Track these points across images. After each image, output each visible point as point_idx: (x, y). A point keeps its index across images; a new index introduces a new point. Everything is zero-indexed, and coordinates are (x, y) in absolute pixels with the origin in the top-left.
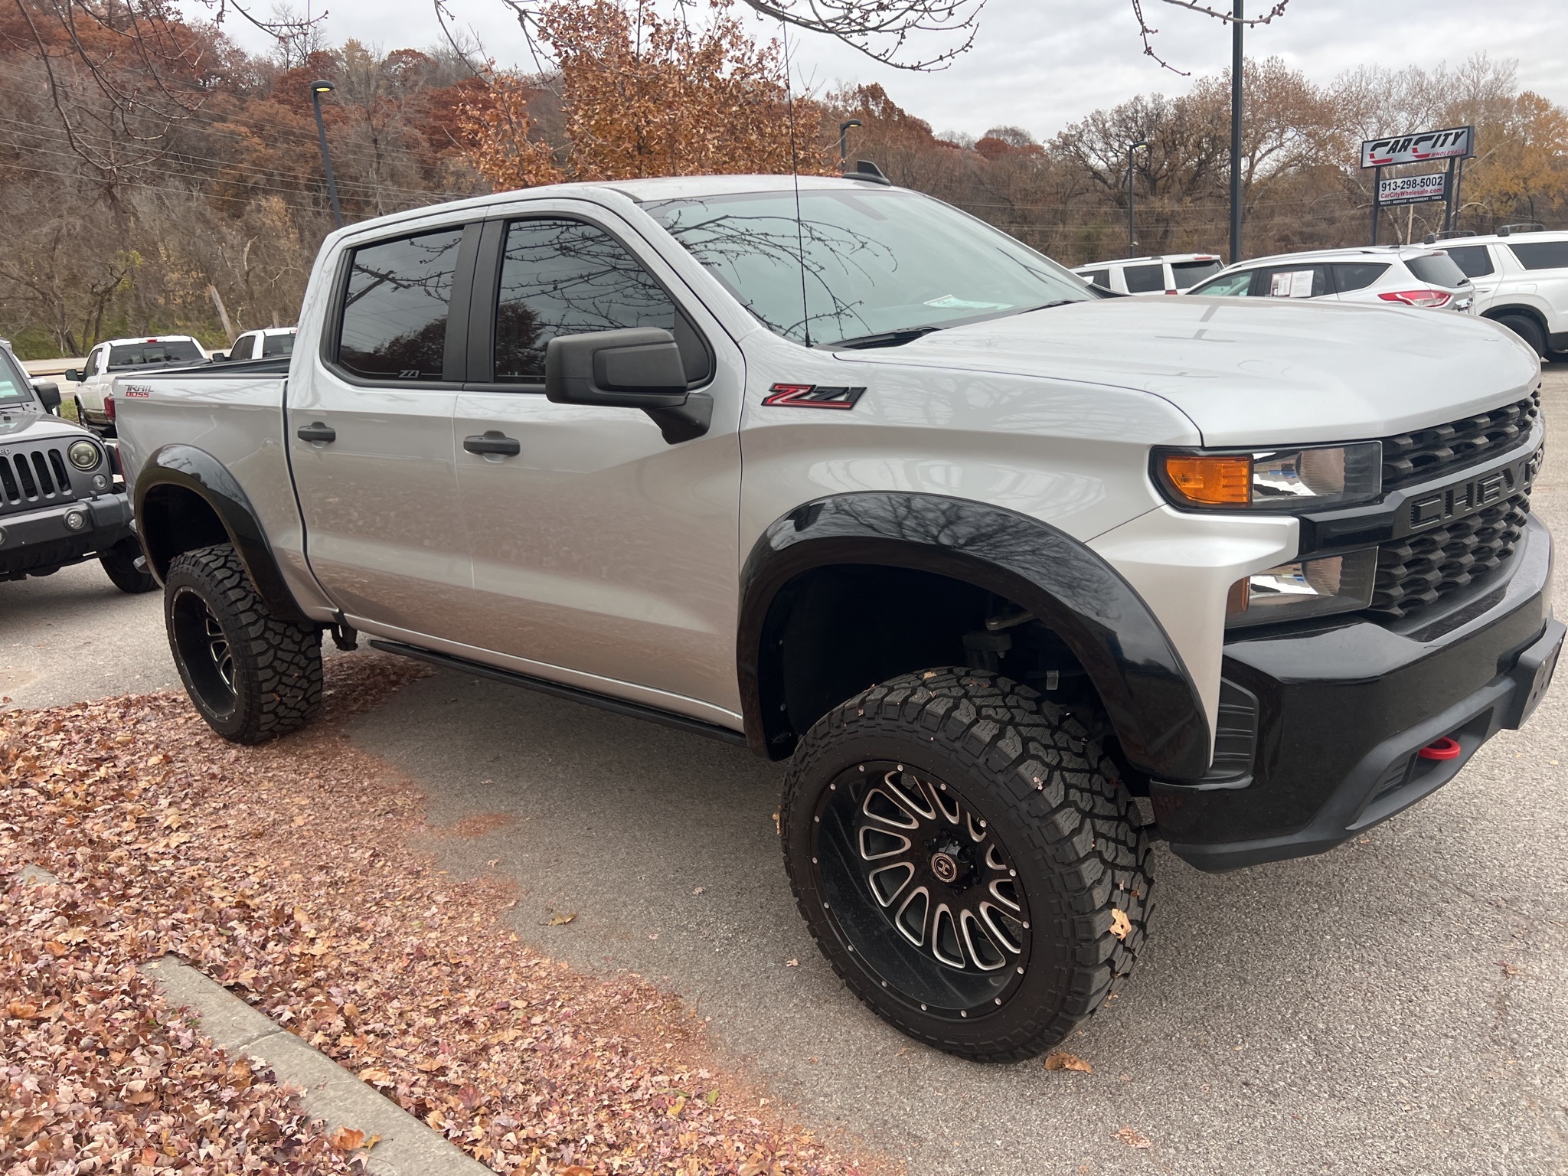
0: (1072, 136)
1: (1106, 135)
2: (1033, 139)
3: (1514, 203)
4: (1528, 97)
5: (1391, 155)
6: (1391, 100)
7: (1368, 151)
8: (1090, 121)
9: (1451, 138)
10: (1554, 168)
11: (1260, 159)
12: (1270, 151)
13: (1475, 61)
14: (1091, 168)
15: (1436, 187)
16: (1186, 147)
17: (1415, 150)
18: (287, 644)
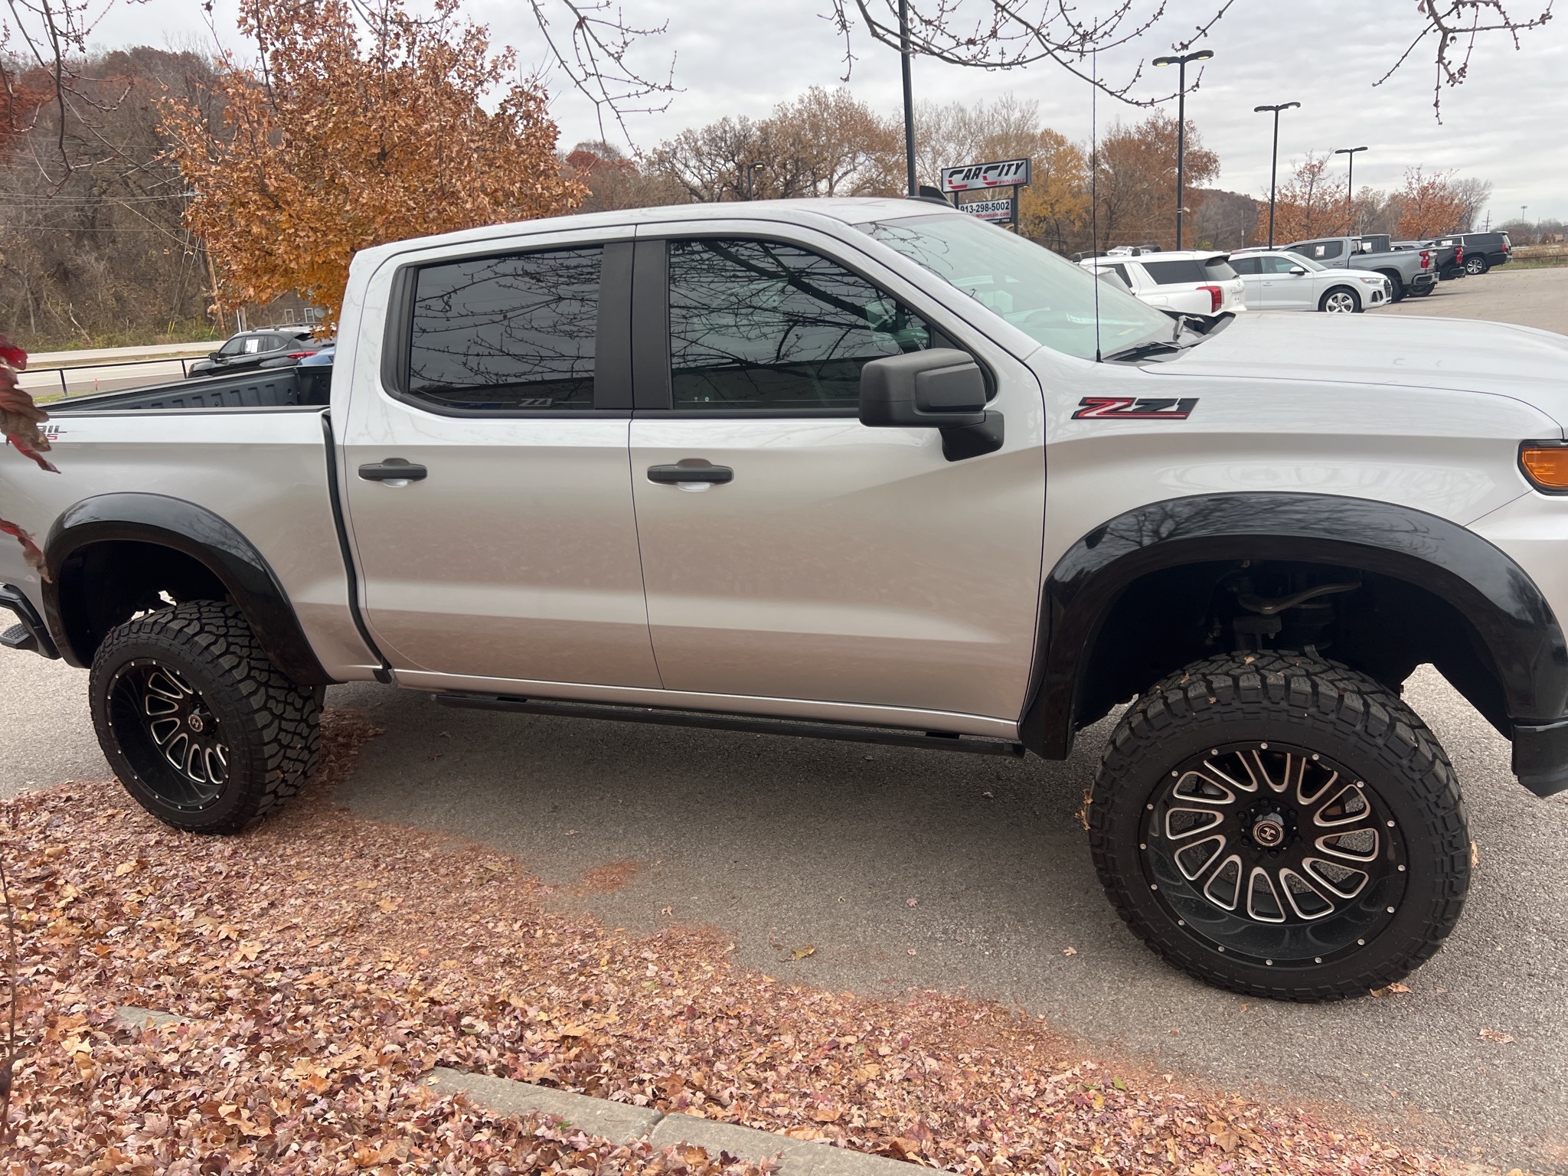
0: (667, 153)
1: (698, 153)
2: (622, 154)
3: (1044, 225)
4: (1047, 133)
5: (966, 182)
6: (941, 132)
7: (946, 178)
8: (683, 139)
9: (1013, 168)
10: (1074, 196)
11: (837, 182)
12: (846, 174)
13: (1004, 100)
14: (686, 184)
15: (1005, 211)
16: (772, 167)
17: (985, 178)
18: (291, 713)
